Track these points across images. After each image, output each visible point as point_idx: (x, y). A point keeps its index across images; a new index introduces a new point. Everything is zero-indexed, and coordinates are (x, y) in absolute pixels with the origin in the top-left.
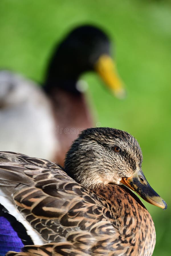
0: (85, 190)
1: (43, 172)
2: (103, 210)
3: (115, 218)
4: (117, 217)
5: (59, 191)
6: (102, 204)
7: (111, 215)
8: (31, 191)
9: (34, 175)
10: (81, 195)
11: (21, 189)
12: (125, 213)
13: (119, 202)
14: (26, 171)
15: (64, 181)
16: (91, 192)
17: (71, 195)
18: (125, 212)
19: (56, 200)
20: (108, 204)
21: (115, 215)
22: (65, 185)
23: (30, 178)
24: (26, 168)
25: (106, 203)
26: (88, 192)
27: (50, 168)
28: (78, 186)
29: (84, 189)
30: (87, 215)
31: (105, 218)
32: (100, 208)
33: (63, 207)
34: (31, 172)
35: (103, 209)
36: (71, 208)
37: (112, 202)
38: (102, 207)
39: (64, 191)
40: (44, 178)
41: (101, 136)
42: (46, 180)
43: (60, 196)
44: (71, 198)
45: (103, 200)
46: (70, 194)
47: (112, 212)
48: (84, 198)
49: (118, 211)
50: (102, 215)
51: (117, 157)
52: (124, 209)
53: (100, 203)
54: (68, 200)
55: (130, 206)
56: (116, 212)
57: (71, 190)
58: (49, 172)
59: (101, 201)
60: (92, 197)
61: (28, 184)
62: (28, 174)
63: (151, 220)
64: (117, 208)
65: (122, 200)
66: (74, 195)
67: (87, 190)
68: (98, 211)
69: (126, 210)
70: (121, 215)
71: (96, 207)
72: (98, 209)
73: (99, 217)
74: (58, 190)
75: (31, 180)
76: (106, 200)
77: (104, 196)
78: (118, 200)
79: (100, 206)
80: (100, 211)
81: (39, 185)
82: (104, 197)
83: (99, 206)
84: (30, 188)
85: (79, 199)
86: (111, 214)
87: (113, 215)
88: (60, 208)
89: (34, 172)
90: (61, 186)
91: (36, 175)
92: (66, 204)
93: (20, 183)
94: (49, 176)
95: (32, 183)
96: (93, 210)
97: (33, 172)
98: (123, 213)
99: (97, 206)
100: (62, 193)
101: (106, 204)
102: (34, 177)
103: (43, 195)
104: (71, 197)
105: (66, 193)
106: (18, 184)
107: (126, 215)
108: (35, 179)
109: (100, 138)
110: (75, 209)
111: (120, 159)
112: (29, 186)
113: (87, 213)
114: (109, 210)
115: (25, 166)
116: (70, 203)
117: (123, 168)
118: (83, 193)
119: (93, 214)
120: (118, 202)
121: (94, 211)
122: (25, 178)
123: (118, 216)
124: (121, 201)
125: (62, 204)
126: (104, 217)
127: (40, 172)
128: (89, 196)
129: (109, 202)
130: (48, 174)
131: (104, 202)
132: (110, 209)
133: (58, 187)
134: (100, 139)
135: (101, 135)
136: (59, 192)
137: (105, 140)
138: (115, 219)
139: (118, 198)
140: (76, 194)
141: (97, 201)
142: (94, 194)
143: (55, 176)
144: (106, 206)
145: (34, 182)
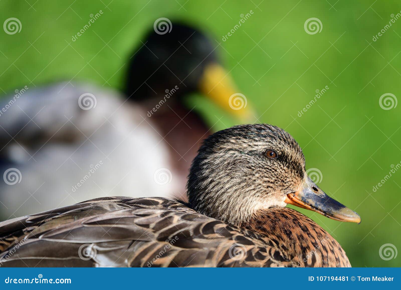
0: (233, 229)
1: (162, 215)
2: (268, 252)
3: (290, 258)
4: (292, 257)
5: (195, 238)
6: (264, 242)
7: (283, 256)
8: (153, 249)
9: (151, 223)
10: (230, 236)
11: (137, 249)
12: (301, 249)
13: (289, 234)
14: (137, 220)
15: (199, 221)
16: (243, 229)
17: (215, 240)
18: (302, 247)
19: (194, 253)
20: (274, 240)
21: (289, 255)
22: (202, 227)
23: (145, 229)
24: (135, 216)
25: (270, 240)
26: (239, 229)
27: (169, 208)
28: (221, 224)
29: (231, 227)
30: (247, 265)
31: (275, 263)
32: (264, 250)
33: (207, 261)
34: (144, 220)
35: (268, 250)
36: (220, 259)
37: (279, 237)
38: (266, 247)
39: (202, 237)
40: (167, 225)
41: (242, 141)
42: (170, 227)
43: (199, 246)
44: (216, 245)
45: (264, 237)
46: (212, 238)
47: (282, 251)
48: (235, 240)
49: (290, 248)
50: (269, 260)
51: (275, 165)
52: (298, 243)
53: (261, 241)
54: (213, 249)
55: (305, 236)
56: (288, 250)
57: (213, 232)
58: (171, 214)
59: (262, 238)
60: (247, 236)
61: (146, 239)
62: (141, 223)
63: (340, 249)
64: (288, 244)
65: (291, 230)
66: (219, 239)
67: (236, 228)
68: (261, 254)
69: (301, 243)
70: (296, 253)
71: (257, 250)
72: (260, 252)
73: (265, 263)
74: (193, 237)
75: (149, 232)
76: (269, 236)
77: (264, 230)
78: (286, 231)
79: (262, 246)
80: (264, 254)
81: (163, 236)
82: (264, 233)
83: (260, 246)
84: (149, 244)
85: (228, 244)
86: (281, 254)
87: (285, 256)
88: (204, 263)
89: (150, 218)
90: (196, 230)
91: (153, 222)
92: (210, 255)
93: (134, 241)
94: (173, 219)
95: (152, 236)
96: (253, 255)
97: (148, 219)
98: (298, 249)
99: (258, 247)
100: (201, 241)
101: (270, 242)
102: (152, 226)
103: (173, 250)
104: (216, 243)
105: (207, 238)
106: (130, 242)
107: (304, 250)
108: (153, 229)
109: (240, 144)
110: (226, 260)
111: (281, 168)
112: (147, 242)
113: (245, 262)
114: (277, 249)
115: (133, 212)
116: (217, 253)
117: (288, 180)
118: (232, 232)
119: (255, 261)
120: (287, 234)
121: (255, 256)
122: (138, 231)
123: (293, 255)
124: (291, 232)
125: (205, 257)
126: (272, 262)
127: (157, 217)
128: (242, 235)
129: (274, 237)
130: (171, 217)
131: (266, 239)
132: (279, 247)
133: (192, 233)
134: (241, 147)
135: (240, 139)
136: (196, 240)
137: (250, 145)
138: (289, 261)
139: (286, 229)
140: (222, 238)
141: (257, 240)
142: (248, 231)
143: (183, 218)
144: (271, 244)
145: (153, 233)
